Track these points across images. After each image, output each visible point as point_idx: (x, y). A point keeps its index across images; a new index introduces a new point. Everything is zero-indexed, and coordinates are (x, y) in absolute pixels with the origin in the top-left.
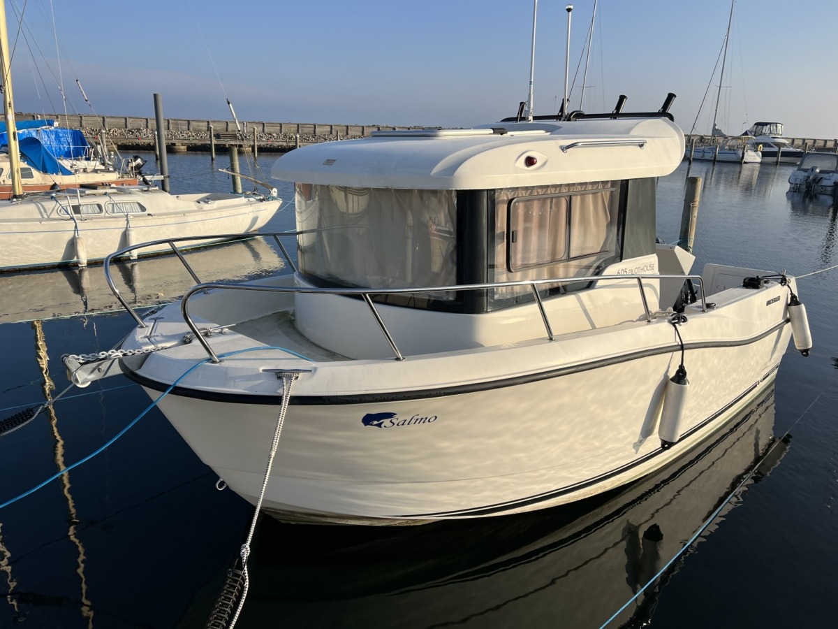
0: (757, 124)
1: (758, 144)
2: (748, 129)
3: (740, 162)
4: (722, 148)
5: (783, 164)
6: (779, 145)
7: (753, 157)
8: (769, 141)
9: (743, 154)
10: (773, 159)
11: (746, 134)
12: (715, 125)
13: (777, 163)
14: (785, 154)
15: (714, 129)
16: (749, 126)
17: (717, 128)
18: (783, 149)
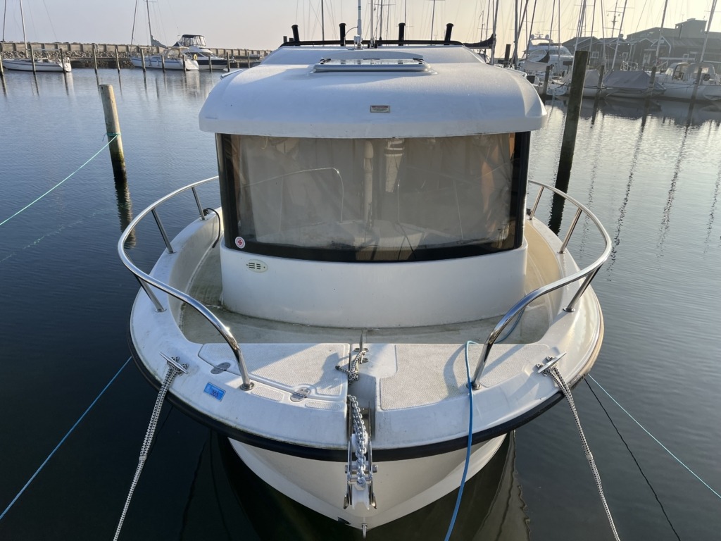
0: (185, 36)
1: (193, 54)
2: (178, 40)
3: (183, 70)
4: (166, 58)
5: (216, 70)
6: (206, 54)
7: (192, 65)
8: (199, 51)
9: (184, 62)
10: (206, 67)
11: (177, 45)
12: (152, 37)
13: (210, 69)
14: (215, 62)
15: (153, 41)
16: (179, 39)
17: (154, 39)
18: (212, 58)
